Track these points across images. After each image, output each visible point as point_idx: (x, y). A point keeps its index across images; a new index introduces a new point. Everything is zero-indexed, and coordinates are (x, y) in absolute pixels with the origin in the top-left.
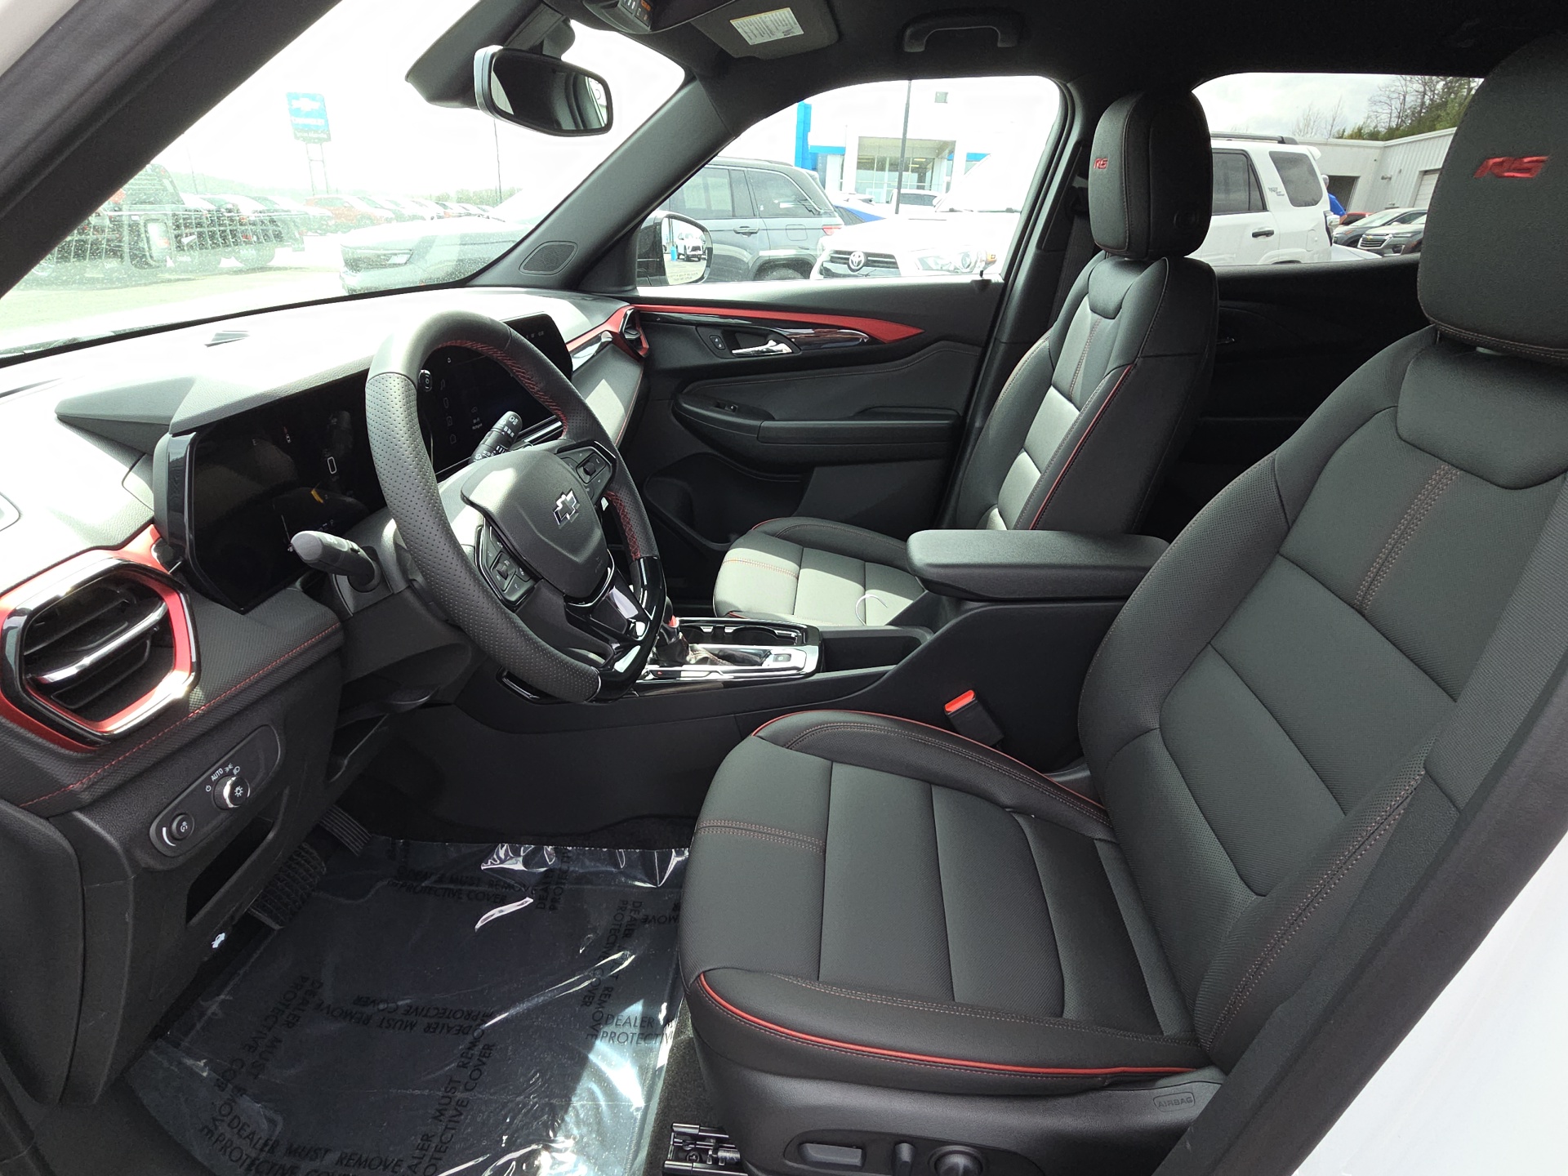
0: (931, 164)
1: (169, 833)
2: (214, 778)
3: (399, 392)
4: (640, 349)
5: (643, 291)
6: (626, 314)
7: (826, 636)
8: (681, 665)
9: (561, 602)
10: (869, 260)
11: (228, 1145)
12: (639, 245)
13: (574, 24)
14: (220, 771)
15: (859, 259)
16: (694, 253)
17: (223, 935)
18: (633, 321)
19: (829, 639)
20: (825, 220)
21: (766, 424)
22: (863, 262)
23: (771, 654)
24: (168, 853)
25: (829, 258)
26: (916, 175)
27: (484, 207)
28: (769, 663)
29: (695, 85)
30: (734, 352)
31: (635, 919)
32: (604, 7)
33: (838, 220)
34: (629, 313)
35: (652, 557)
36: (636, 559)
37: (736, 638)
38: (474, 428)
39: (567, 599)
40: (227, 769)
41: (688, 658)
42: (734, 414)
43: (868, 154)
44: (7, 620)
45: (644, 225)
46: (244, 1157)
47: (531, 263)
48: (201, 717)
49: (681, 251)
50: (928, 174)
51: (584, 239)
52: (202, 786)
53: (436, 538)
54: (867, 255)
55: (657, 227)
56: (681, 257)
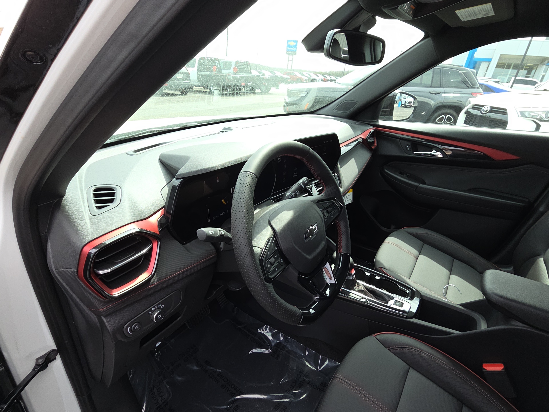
0: (536, 67)
1: (131, 330)
2: (153, 309)
3: (249, 181)
4: (373, 146)
5: (381, 123)
6: (371, 132)
7: (424, 298)
8: (351, 290)
9: (297, 274)
10: (492, 110)
11: (155, 397)
12: (385, 102)
13: (377, 18)
14: (156, 307)
15: (487, 109)
16: (409, 104)
17: (160, 342)
18: (372, 135)
19: (426, 300)
20: (475, 91)
21: (421, 185)
22: (489, 110)
23: (393, 299)
24: (128, 336)
25: (471, 107)
26: (526, 71)
27: (337, 77)
28: (391, 303)
29: (429, 40)
30: (414, 152)
31: (305, 380)
32: (391, 9)
33: (481, 91)
34: (372, 131)
35: (347, 254)
36: (339, 253)
37: (379, 284)
38: (293, 176)
39: (300, 273)
40: (159, 306)
41: (355, 288)
42: (407, 178)
43: (503, 62)
44: (91, 250)
45: (389, 96)
46: (158, 403)
47: (338, 108)
48: (153, 287)
49: (403, 103)
50: (533, 71)
51: (362, 100)
52: (148, 311)
53: (244, 249)
54: (491, 107)
55: (395, 96)
56: (403, 105)
